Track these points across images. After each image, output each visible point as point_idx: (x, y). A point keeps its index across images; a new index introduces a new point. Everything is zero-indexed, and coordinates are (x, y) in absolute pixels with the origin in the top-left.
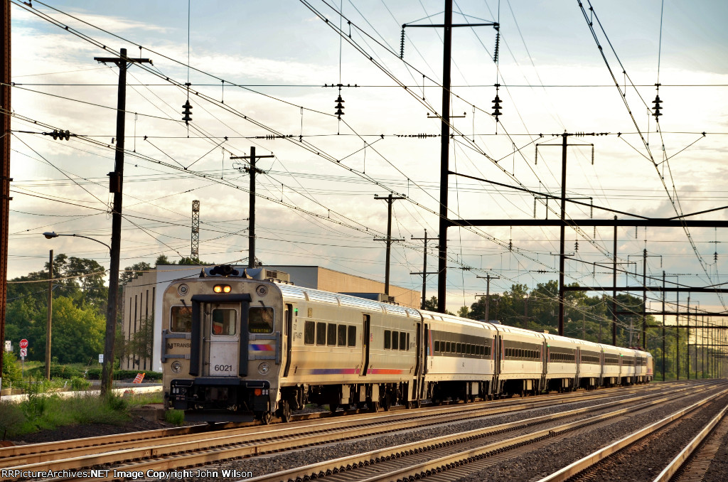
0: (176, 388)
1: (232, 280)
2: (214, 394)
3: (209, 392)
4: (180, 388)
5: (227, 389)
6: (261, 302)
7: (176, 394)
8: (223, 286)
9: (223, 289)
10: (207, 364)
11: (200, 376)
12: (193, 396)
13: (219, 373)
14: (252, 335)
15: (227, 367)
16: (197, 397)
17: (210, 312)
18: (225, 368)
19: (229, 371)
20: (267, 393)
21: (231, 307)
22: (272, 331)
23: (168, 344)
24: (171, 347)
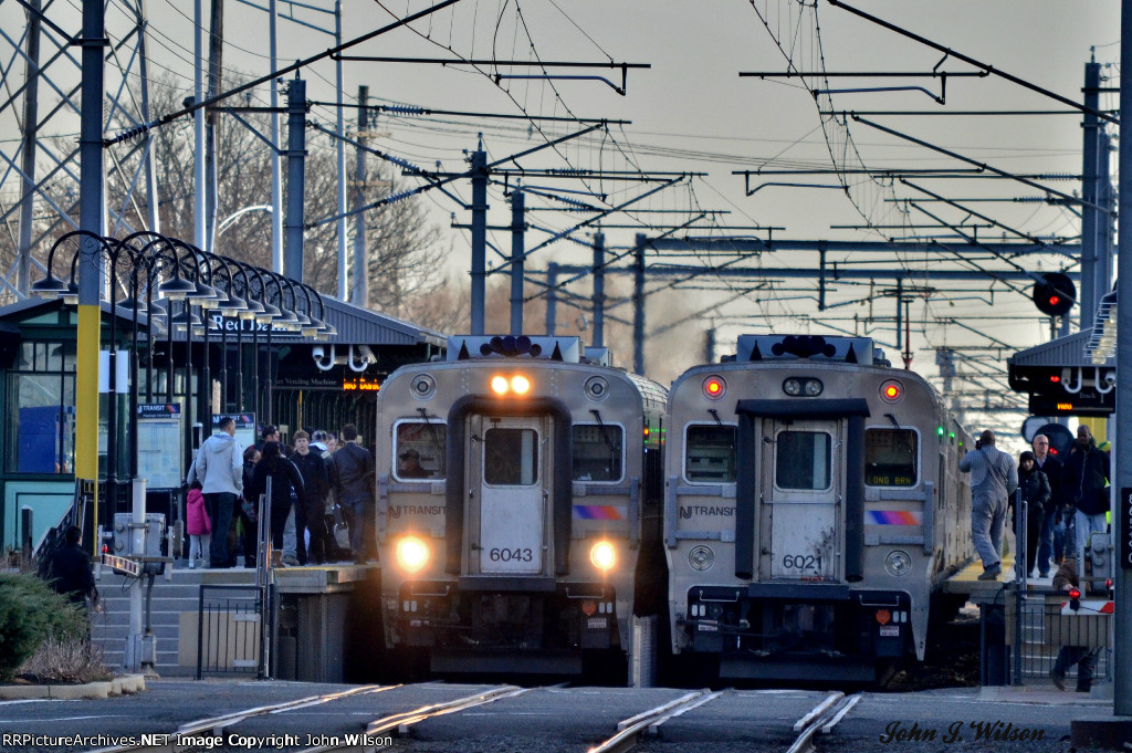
0: (699, 604)
1: (826, 367)
2: (805, 618)
3: (793, 614)
4: (706, 604)
6: (890, 416)
7: (698, 616)
8: (803, 381)
9: (803, 387)
10: (766, 553)
11: (756, 579)
12: (738, 624)
14: (871, 491)
15: (810, 559)
16: (749, 626)
17: (771, 438)
18: (807, 563)
19: (816, 569)
20: (904, 619)
21: (817, 428)
22: (914, 481)
23: (682, 508)
24: (688, 515)
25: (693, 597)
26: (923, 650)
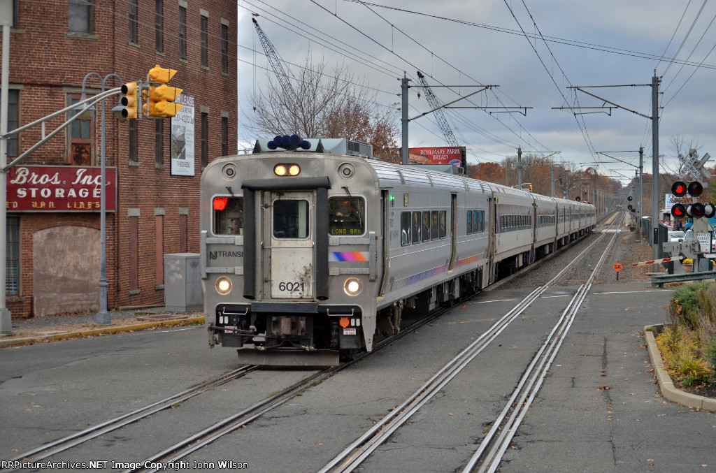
0: (224, 316)
1: (302, 156)
2: (285, 326)
3: (277, 323)
4: (229, 316)
5: (304, 318)
6: (345, 188)
7: (224, 324)
8: (288, 165)
9: (288, 170)
10: (267, 281)
11: (259, 300)
12: (249, 329)
13: (286, 294)
14: (334, 239)
15: (297, 285)
16: (256, 330)
17: (269, 204)
18: (295, 287)
19: (301, 291)
20: (358, 324)
21: (299, 196)
22: (362, 232)
23: (211, 253)
24: (215, 257)
25: (219, 310)
26: (371, 344)
